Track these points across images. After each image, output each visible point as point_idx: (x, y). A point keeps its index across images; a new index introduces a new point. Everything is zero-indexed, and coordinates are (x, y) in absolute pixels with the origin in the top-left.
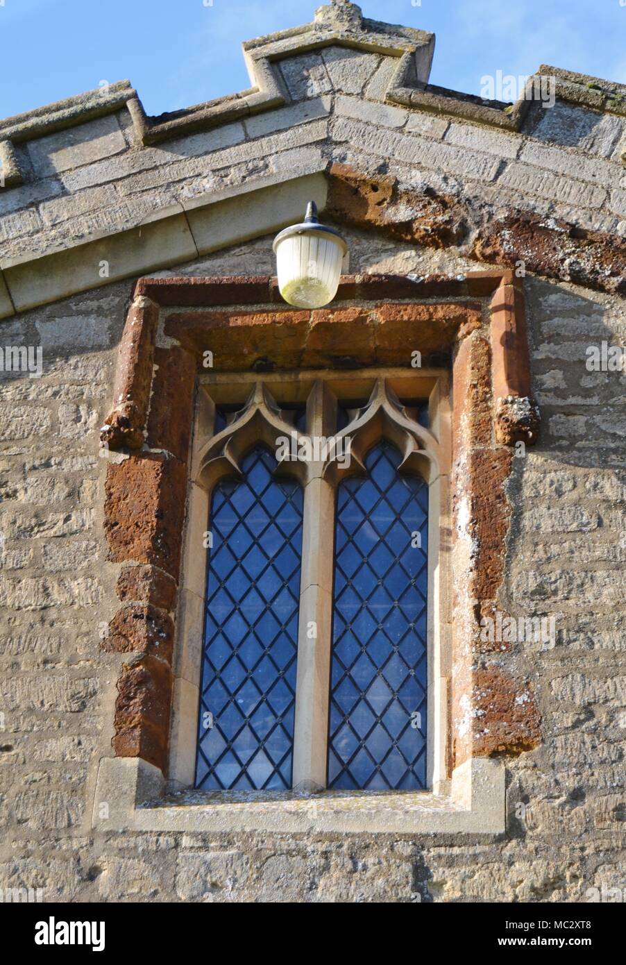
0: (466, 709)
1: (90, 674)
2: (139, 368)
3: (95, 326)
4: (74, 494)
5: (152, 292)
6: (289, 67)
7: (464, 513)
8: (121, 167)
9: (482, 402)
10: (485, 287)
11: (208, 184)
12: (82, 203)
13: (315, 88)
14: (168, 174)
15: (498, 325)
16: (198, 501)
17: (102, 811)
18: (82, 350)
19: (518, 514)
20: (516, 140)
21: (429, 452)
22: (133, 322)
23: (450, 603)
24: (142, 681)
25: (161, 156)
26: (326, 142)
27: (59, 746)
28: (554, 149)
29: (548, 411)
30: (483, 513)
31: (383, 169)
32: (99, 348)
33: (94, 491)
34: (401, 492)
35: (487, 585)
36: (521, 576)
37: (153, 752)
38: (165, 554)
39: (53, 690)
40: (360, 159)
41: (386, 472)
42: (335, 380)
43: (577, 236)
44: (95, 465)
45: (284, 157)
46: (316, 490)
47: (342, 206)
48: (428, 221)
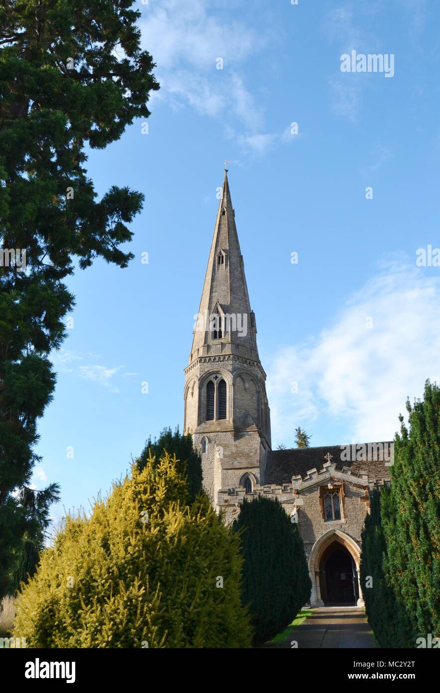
0: (343, 515)
1: (320, 514)
2: (320, 491)
3: (316, 489)
5: (320, 486)
6: (326, 468)
7: (342, 502)
8: (317, 477)
9: (342, 494)
10: (341, 485)
11: (322, 478)
12: (314, 480)
14: (320, 477)
15: (342, 488)
16: (324, 500)
17: (322, 523)
18: (316, 491)
19: (345, 502)
20: (342, 474)
21: (339, 496)
22: (319, 489)
23: (341, 507)
24: (323, 514)
26: (330, 474)
27: (319, 519)
28: (345, 474)
29: (346, 494)
31: (334, 476)
33: (318, 501)
35: (343, 506)
36: (346, 506)
37: (325, 519)
38: (323, 505)
39: (318, 515)
40: (332, 475)
41: (336, 498)
42: (331, 491)
43: (347, 481)
44: (318, 499)
45: (327, 476)
46: (332, 499)
47: (332, 479)
48: (338, 480)
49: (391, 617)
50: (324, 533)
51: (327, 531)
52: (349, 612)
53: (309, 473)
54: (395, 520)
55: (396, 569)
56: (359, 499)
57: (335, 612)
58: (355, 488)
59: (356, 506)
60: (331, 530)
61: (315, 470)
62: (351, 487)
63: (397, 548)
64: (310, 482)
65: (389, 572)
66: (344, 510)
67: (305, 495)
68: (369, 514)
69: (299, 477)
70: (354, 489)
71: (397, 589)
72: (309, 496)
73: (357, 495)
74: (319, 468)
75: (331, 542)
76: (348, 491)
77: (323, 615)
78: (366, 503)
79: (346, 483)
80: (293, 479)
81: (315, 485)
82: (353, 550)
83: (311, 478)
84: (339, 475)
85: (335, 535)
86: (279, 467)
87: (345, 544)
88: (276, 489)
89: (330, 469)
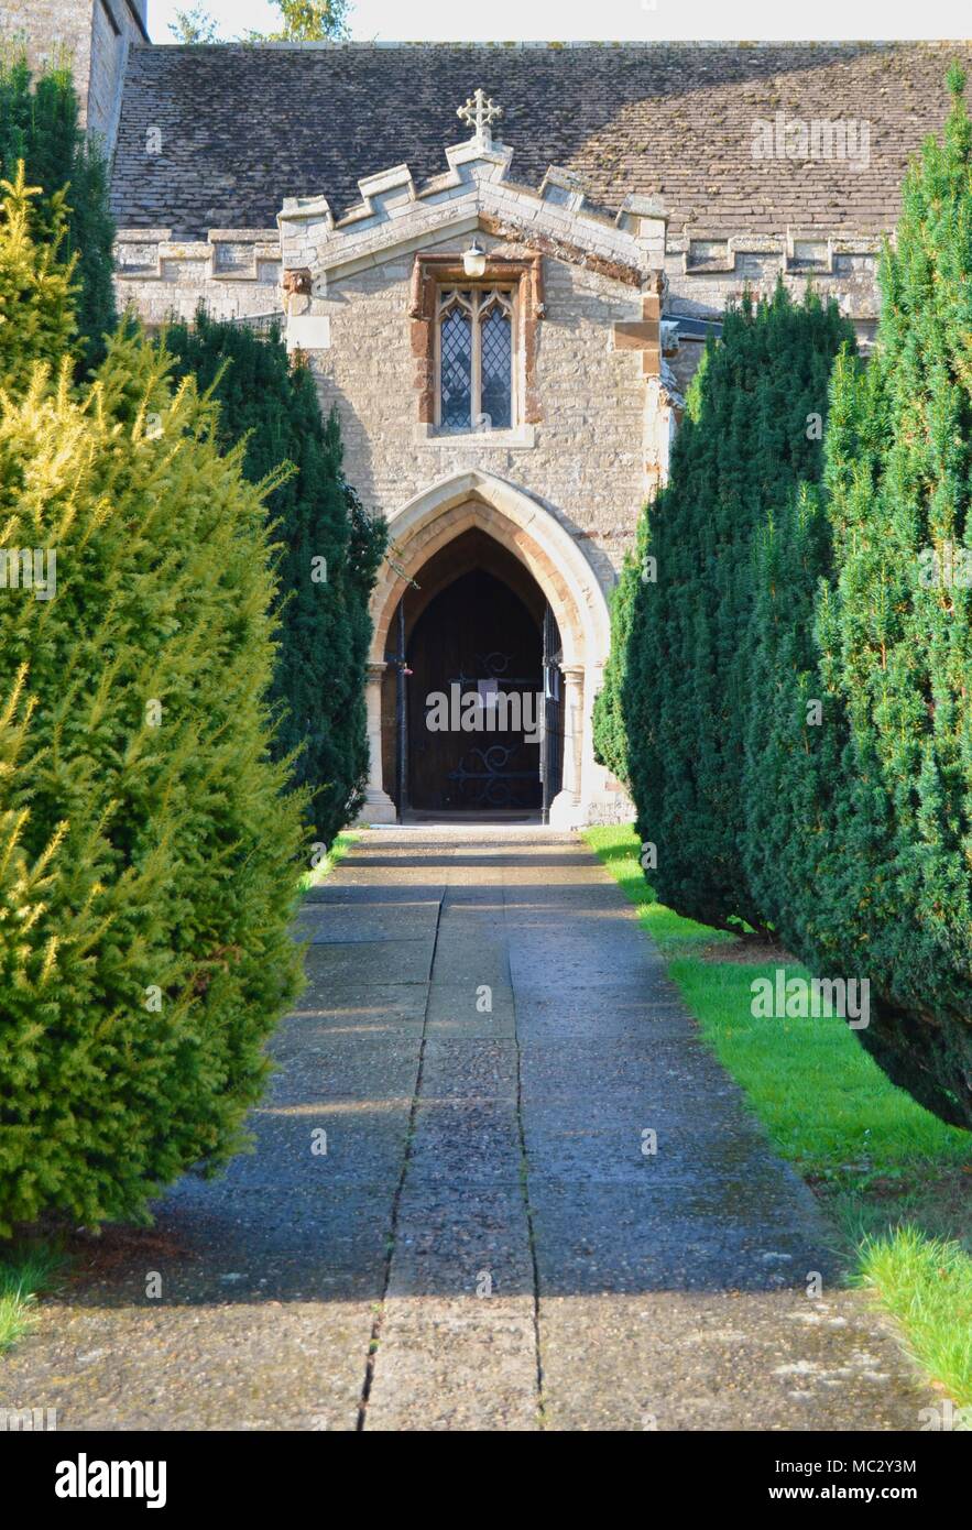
0: (523, 409)
1: (409, 396)
2: (419, 289)
3: (402, 271)
4: (401, 333)
5: (422, 260)
6: (463, 168)
7: (523, 341)
8: (408, 209)
9: (529, 303)
10: (529, 261)
11: (438, 218)
12: (396, 224)
13: (475, 177)
14: (425, 212)
15: (534, 276)
16: (438, 329)
17: (416, 441)
18: (399, 280)
19: (539, 342)
20: (541, 202)
21: (512, 313)
22: (416, 272)
23: (518, 370)
24: (427, 398)
25: (422, 205)
26: (477, 201)
27: (403, 419)
28: (553, 207)
29: (549, 307)
30: (529, 343)
31: (496, 213)
32: (405, 279)
33: (407, 332)
34: (502, 325)
35: (529, 367)
36: (540, 365)
37: (431, 419)
38: (430, 353)
39: (399, 401)
40: (488, 208)
41: (497, 317)
42: (481, 287)
43: (560, 243)
44: (407, 323)
45: (463, 207)
46: (475, 326)
47: (483, 227)
48: (512, 234)
49: (824, 795)
50: (425, 486)
51: (439, 480)
52: (518, 844)
53: (368, 186)
54: (878, 470)
55: (863, 637)
56: (611, 334)
57: (457, 845)
58: (594, 280)
59: (593, 369)
60: (460, 478)
61: (400, 174)
62: (576, 272)
63: (877, 567)
64: (375, 232)
65: (836, 650)
66: (531, 383)
67: (342, 299)
68: (697, 418)
69: (319, 204)
70: (591, 283)
71: (857, 705)
72: (359, 303)
73: (603, 313)
74: (427, 167)
75: (451, 533)
76: (559, 290)
77: (402, 853)
78: (639, 354)
79: (557, 250)
80: (283, 213)
81: (399, 253)
82: (554, 574)
83: (378, 215)
84: (519, 207)
85: (474, 499)
86: (189, 136)
87: (522, 547)
88: (185, 260)
89: (478, 172)
